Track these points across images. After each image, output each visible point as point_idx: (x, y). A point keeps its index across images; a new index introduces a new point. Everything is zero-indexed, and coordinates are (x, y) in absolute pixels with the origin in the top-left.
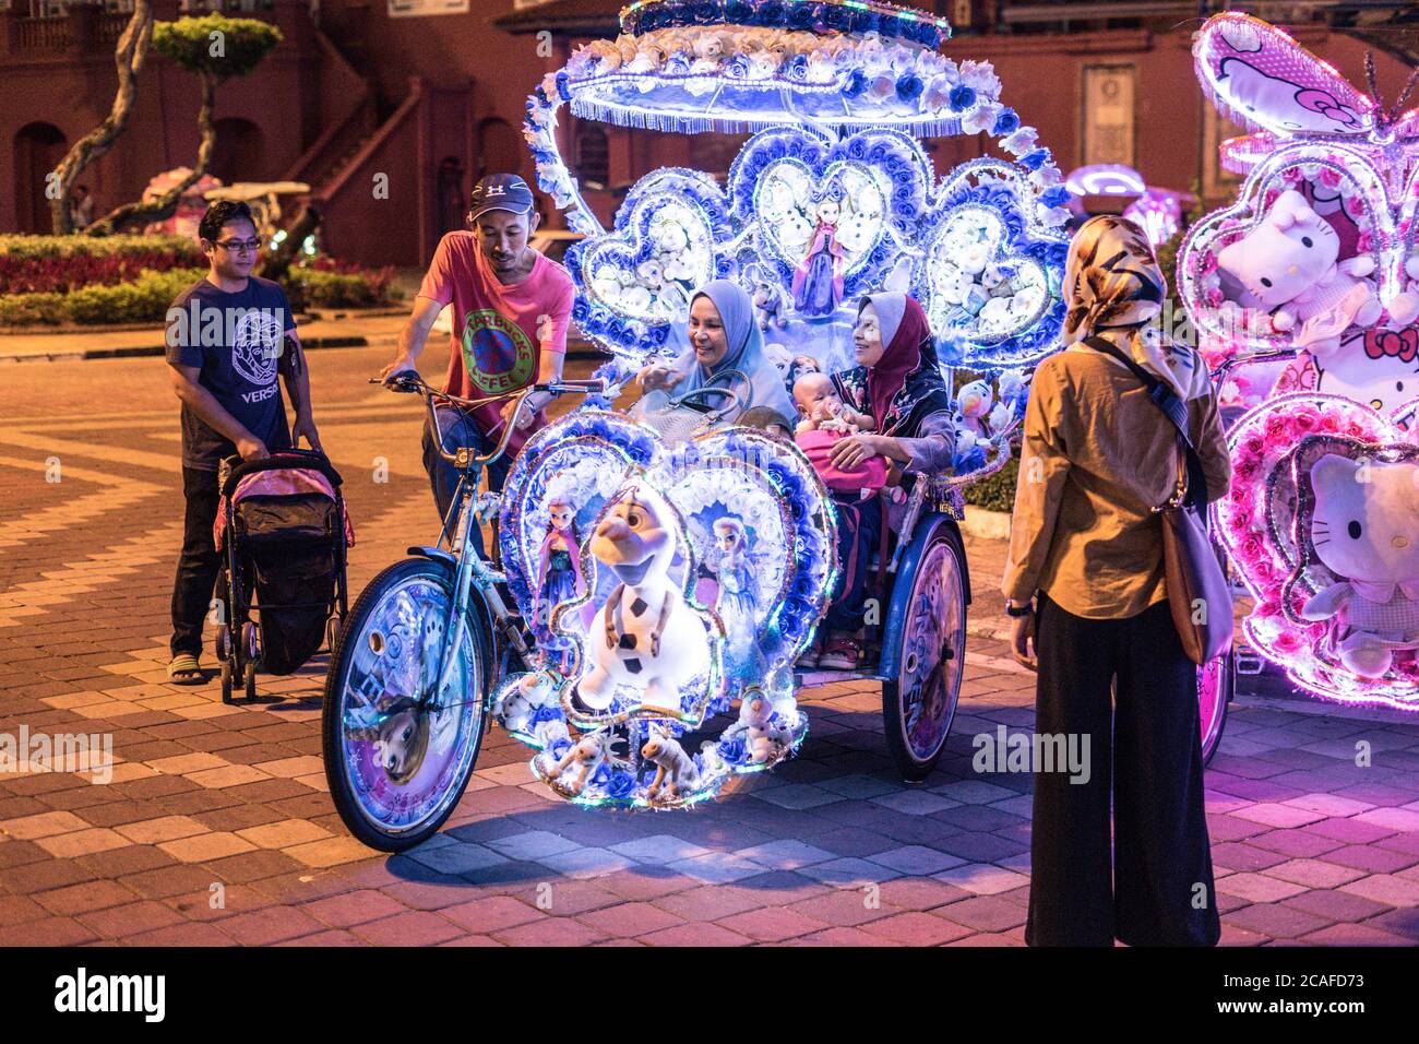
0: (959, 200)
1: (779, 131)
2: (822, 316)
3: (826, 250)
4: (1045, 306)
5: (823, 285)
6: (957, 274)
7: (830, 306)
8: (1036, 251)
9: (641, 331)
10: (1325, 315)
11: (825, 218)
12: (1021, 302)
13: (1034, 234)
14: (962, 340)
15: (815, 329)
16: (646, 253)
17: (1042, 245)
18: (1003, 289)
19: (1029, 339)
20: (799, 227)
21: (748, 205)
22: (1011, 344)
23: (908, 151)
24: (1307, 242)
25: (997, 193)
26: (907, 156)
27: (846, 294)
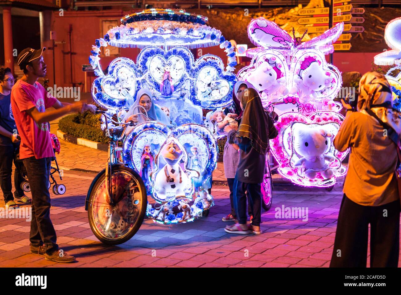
0: (203, 65)
1: (151, 47)
2: (169, 96)
3: (168, 79)
4: (229, 92)
5: (168, 88)
6: (204, 84)
7: (171, 93)
8: (226, 78)
9: (117, 102)
10: (275, 93)
11: (167, 70)
12: (222, 91)
13: (225, 74)
14: (208, 101)
15: (167, 100)
16: (117, 81)
17: (228, 76)
18: (216, 88)
19: (225, 100)
20: (160, 73)
21: (145, 68)
22: (220, 102)
23: (187, 52)
24: (271, 75)
25: (213, 63)
26: (187, 54)
27: (175, 90)
